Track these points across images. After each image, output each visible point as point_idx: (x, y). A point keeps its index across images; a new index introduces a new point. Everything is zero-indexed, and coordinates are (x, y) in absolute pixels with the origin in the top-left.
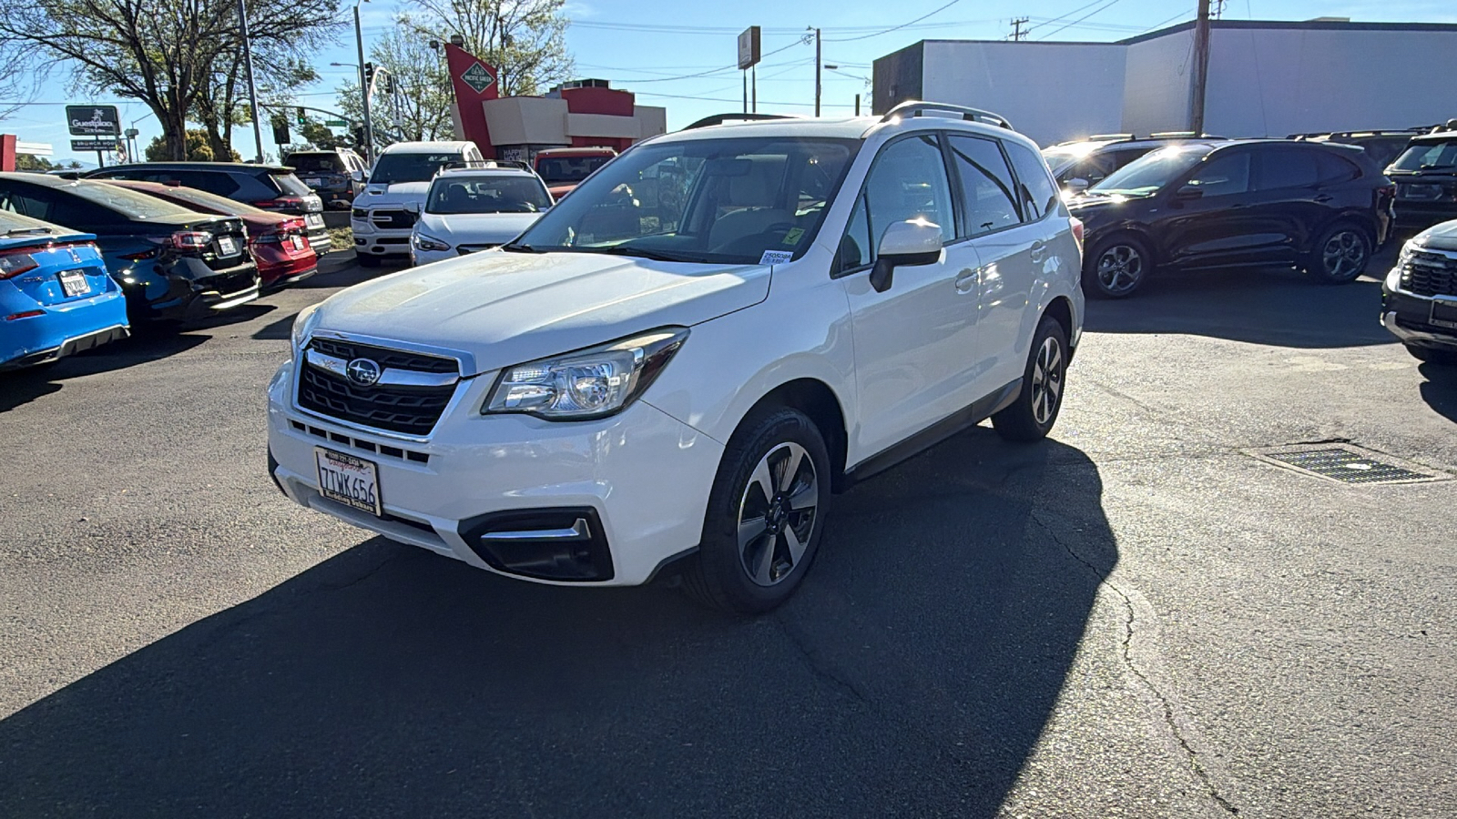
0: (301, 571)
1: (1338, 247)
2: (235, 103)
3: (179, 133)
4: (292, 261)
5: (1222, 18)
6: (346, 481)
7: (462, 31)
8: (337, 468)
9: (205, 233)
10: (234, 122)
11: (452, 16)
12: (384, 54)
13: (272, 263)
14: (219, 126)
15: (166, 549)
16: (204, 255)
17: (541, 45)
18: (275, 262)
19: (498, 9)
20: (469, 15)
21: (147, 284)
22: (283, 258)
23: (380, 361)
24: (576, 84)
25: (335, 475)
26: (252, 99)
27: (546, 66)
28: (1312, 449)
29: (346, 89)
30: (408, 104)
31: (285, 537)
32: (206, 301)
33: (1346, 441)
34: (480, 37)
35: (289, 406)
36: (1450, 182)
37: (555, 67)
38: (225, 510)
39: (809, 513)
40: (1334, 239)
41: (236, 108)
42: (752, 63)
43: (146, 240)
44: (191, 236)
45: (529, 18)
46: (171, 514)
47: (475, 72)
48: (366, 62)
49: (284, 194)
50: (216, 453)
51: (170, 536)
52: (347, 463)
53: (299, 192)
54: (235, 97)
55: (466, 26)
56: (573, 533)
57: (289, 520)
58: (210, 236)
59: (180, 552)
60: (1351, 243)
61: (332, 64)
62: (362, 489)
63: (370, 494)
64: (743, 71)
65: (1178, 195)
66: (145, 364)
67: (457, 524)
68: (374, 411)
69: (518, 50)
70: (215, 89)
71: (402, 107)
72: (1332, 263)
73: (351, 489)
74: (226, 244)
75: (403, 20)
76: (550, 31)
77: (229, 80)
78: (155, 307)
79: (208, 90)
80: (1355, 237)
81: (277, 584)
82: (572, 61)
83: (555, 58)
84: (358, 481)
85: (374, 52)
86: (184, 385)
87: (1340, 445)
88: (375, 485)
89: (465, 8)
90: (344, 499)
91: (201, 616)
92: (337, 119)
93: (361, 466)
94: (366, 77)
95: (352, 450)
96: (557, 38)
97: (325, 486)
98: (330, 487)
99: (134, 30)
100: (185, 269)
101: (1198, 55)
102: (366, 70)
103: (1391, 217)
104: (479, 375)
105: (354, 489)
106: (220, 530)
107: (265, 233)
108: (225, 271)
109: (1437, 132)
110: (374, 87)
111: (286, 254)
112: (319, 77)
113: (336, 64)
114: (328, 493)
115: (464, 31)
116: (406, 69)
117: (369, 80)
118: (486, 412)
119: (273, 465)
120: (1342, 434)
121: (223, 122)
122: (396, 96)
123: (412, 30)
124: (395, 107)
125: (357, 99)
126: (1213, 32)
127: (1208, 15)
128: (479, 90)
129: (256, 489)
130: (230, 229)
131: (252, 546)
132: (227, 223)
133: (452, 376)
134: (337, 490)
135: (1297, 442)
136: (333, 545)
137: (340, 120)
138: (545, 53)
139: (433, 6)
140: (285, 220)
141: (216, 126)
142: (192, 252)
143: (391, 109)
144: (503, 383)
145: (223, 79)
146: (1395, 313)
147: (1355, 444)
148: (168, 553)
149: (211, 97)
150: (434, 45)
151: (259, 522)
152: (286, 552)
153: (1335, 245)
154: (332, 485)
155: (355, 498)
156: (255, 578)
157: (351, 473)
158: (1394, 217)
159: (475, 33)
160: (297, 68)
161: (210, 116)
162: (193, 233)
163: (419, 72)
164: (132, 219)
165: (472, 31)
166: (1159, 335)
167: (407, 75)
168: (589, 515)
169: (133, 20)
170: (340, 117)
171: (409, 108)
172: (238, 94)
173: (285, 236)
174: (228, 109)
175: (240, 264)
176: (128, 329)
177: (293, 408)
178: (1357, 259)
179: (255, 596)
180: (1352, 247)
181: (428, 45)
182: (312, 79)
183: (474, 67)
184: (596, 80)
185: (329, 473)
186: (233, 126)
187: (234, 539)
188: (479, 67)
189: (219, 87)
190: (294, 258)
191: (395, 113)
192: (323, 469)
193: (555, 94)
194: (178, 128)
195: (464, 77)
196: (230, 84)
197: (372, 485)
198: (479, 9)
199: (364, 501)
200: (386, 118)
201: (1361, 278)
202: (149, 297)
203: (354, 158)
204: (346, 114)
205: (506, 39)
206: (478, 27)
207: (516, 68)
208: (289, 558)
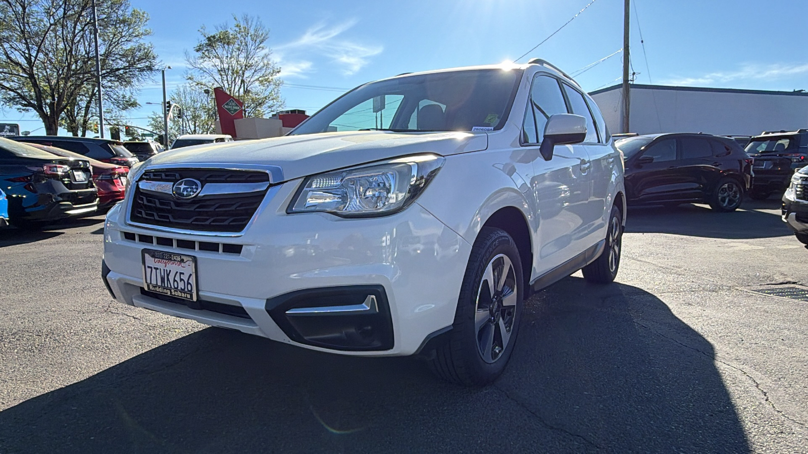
0: (121, 362)
1: (726, 191)
2: (89, 118)
3: (54, 128)
4: (120, 192)
5: (635, 83)
6: (168, 275)
7: (222, 85)
8: (161, 266)
9: (65, 166)
10: (88, 129)
11: (218, 77)
12: (176, 98)
13: (107, 192)
14: (79, 131)
15: (14, 349)
16: (63, 179)
17: (267, 93)
18: (109, 191)
19: (243, 74)
20: (227, 77)
21: (24, 196)
22: (114, 189)
23: (201, 179)
24: (287, 112)
25: (158, 271)
26: (101, 117)
27: (269, 105)
28: (777, 288)
29: (154, 117)
30: (189, 126)
31: (109, 340)
32: (62, 208)
33: (794, 283)
34: (233, 87)
35: (123, 223)
36: (776, 160)
37: (274, 105)
38: (64, 323)
39: (512, 310)
40: (723, 187)
41: (89, 122)
42: (380, 110)
43: (26, 168)
44: (56, 167)
45: (260, 79)
46: (22, 326)
47: (231, 104)
48: (167, 101)
49: (116, 156)
50: (61, 291)
51: (19, 340)
52: (171, 259)
53: (126, 155)
54: (90, 115)
55: (225, 82)
56: (365, 307)
57: (112, 329)
58: (68, 169)
59: (25, 350)
60: (732, 189)
61: (147, 103)
62: (181, 280)
63: (188, 283)
64: (375, 113)
65: (640, 160)
66: (17, 245)
67: (265, 301)
68: (194, 218)
69: (254, 96)
70: (78, 111)
71: (186, 127)
72: (723, 200)
73: (172, 281)
74: (79, 175)
75: (190, 78)
76: (272, 87)
77: (87, 105)
78: (27, 210)
79: (74, 111)
80: (734, 186)
81: (101, 371)
82: (284, 102)
83: (275, 101)
84: (178, 274)
85: (171, 98)
86: (43, 255)
87: (792, 285)
88: (194, 276)
89: (225, 73)
90: (165, 291)
91: (36, 395)
92: (148, 133)
93: (182, 261)
94: (167, 109)
95: (174, 249)
96: (276, 90)
97: (149, 281)
98: (154, 282)
99: (32, 70)
100: (50, 187)
101: (624, 101)
102: (167, 105)
103: (751, 176)
104: (286, 182)
105: (175, 281)
106: (58, 336)
107: (104, 174)
108: (76, 191)
109: (765, 134)
110: (171, 114)
111: (116, 186)
112: (139, 105)
113: (150, 103)
114: (151, 287)
115: (224, 85)
116: (190, 107)
117: (168, 110)
118: (289, 212)
119: (106, 271)
120: (789, 279)
121: (81, 129)
122: (183, 121)
123: (194, 84)
124: (181, 128)
125: (160, 122)
126: (632, 90)
127: (629, 81)
128: (232, 114)
129: (88, 311)
130: (82, 166)
131: (83, 346)
132: (80, 162)
133: (263, 184)
134: (159, 284)
135: (766, 284)
136: (146, 344)
137: (150, 133)
138: (269, 98)
139: (207, 71)
140: (117, 167)
141: (77, 131)
142: (56, 177)
143: (179, 128)
144: (305, 189)
145: (83, 104)
146: (795, 214)
147: (801, 285)
148: (16, 351)
149: (75, 115)
150: (207, 92)
151: (89, 331)
152: (109, 349)
153: (724, 190)
154: (155, 279)
155: (175, 288)
156: (84, 367)
157: (173, 268)
158: (754, 176)
159: (230, 86)
160: (127, 100)
161: (74, 125)
162: (58, 165)
163: (196, 109)
164: (17, 155)
165: (229, 85)
166: (645, 234)
167: (189, 110)
168: (379, 292)
169: (32, 64)
170: (151, 132)
171: (190, 128)
172: (92, 113)
173: (116, 176)
174: (85, 122)
175: (87, 188)
176: (8, 221)
177: (126, 223)
178: (737, 198)
179: (83, 379)
180: (733, 191)
181: (203, 92)
182: (136, 106)
183: (230, 101)
184: (298, 110)
185: (154, 270)
186: (87, 131)
187: (69, 341)
188: (233, 101)
189: (80, 109)
190: (120, 190)
191: (181, 130)
192: (149, 267)
193: (275, 117)
194: (54, 125)
195: (224, 106)
196: (87, 107)
197: (191, 275)
198: (233, 74)
199: (182, 291)
200: (177, 133)
201: (737, 210)
202: (24, 205)
203: (159, 146)
204: (153, 130)
205: (247, 92)
206: (232, 82)
207: (253, 105)
208: (112, 353)
